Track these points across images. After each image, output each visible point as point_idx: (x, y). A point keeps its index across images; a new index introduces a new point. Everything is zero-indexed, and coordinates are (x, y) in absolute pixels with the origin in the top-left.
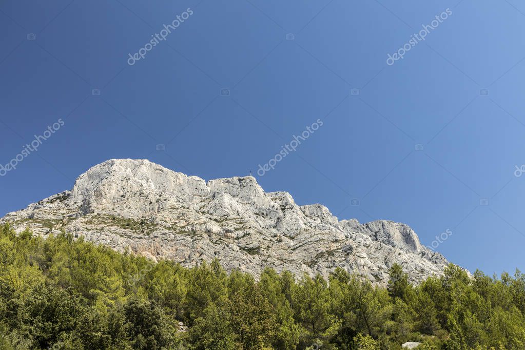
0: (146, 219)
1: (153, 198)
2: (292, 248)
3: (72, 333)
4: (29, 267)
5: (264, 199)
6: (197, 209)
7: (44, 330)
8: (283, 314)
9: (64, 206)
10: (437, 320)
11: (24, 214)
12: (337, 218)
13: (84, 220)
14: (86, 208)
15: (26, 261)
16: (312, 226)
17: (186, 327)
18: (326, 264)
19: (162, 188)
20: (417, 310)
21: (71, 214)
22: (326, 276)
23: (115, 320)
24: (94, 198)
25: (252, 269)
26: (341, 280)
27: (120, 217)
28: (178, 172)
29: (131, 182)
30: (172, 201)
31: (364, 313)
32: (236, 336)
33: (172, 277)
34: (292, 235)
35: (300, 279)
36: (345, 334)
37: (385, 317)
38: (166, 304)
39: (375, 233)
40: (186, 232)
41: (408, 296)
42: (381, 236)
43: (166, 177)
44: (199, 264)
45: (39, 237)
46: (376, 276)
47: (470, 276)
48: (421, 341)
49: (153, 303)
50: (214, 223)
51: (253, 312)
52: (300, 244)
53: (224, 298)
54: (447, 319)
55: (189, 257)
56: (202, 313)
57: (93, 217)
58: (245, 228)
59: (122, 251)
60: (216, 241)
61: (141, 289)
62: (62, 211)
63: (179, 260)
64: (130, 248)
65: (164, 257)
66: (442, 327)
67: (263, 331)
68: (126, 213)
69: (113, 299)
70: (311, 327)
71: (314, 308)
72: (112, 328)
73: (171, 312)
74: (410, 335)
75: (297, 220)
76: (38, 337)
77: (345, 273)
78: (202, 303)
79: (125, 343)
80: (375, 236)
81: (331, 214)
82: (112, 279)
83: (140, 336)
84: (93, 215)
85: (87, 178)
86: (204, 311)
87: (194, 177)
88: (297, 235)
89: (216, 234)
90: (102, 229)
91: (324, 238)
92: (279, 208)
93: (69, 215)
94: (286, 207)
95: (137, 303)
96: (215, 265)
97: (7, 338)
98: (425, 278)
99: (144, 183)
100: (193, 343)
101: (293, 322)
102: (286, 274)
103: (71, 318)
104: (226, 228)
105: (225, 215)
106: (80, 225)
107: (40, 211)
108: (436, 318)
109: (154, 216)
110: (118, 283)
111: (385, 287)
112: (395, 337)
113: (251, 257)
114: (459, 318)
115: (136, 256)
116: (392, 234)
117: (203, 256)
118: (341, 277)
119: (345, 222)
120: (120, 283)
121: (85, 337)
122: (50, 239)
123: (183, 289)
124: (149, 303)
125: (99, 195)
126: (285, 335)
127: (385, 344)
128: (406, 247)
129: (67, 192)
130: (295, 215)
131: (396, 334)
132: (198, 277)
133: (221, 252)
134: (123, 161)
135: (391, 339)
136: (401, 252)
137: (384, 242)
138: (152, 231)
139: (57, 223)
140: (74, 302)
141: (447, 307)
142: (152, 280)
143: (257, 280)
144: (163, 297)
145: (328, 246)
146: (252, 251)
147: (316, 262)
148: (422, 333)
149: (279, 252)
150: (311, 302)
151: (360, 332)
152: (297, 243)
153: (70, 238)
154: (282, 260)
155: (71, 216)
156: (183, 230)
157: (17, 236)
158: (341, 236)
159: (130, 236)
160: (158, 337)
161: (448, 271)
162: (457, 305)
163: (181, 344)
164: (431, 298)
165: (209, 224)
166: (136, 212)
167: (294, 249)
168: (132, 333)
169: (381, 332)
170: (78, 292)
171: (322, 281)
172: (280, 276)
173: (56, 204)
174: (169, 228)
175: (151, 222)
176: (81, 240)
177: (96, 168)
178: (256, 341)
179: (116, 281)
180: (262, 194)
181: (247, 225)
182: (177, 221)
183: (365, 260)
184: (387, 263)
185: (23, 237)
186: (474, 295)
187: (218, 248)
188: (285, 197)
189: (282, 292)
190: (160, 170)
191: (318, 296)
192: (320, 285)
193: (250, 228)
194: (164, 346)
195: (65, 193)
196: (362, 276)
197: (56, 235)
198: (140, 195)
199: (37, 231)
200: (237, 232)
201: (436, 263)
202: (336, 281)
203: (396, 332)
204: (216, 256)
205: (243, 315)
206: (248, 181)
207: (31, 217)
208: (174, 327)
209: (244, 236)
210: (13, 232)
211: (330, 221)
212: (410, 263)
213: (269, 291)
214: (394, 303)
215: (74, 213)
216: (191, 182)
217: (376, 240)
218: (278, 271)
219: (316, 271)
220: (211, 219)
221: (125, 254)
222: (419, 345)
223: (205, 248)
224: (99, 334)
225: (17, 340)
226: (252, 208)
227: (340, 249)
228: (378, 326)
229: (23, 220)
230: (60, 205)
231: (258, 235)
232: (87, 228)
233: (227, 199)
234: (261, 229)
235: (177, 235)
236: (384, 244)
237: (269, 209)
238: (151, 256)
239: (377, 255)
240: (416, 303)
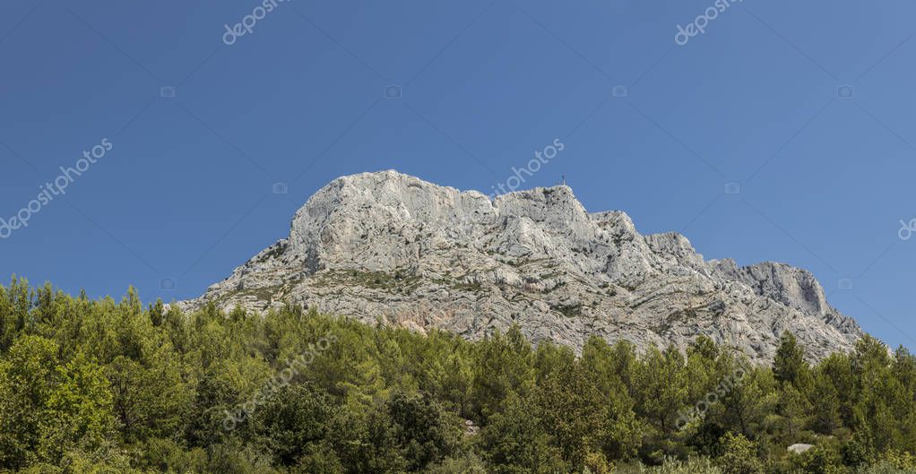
0: (402, 271)
1: (409, 234)
2: (632, 305)
3: (322, 442)
4: (251, 358)
5: (587, 225)
6: (480, 247)
7: (284, 441)
8: (618, 405)
9: (281, 264)
10: (838, 415)
11: (230, 284)
12: (702, 256)
13: (312, 281)
14: (312, 264)
15: (245, 351)
16: (664, 270)
17: (477, 428)
18: (684, 330)
19: (422, 214)
20: (812, 400)
21: (293, 275)
22: (682, 347)
23: (377, 422)
24: (321, 245)
25: (570, 339)
26: (706, 354)
27: (364, 270)
28: (444, 186)
29: (373, 212)
30: (441, 237)
31: (737, 402)
32: (550, 438)
33: (451, 357)
34: (632, 284)
35: (643, 352)
36: (708, 433)
37: (766, 410)
38: (445, 396)
39: (761, 282)
40: (465, 285)
41: (801, 380)
42: (769, 288)
43: (427, 196)
44: (489, 335)
45: (256, 315)
46: (758, 349)
47: (890, 354)
48: (814, 442)
49: (426, 396)
50: (508, 267)
51: (573, 403)
52: (645, 299)
53: (530, 383)
54: (852, 413)
55: (473, 324)
56: (499, 407)
57: (325, 276)
58: (558, 274)
59: (374, 323)
60: (514, 297)
61: (408, 377)
62: (279, 273)
63: (459, 330)
64: (384, 317)
65: (436, 327)
66: (845, 425)
67: (590, 430)
68: (372, 264)
69: (369, 394)
70: (660, 423)
71: (664, 396)
72: (374, 433)
73: (453, 407)
74: (800, 434)
75: (639, 258)
76: (279, 451)
77: (712, 344)
78: (497, 392)
79: (394, 452)
80: (760, 287)
81: (693, 249)
82: (365, 365)
83: (413, 441)
84: (325, 271)
85: (307, 215)
86: (501, 404)
87: (471, 191)
88: (639, 283)
89: (512, 286)
90: (340, 292)
91: (681, 289)
92: (610, 240)
93: (290, 276)
94: (622, 237)
95: (405, 397)
96: (515, 335)
97: (242, 454)
98: (828, 355)
99: (393, 210)
100: (488, 449)
101: (633, 417)
102: (622, 346)
103: (317, 423)
104: (528, 275)
105: (524, 255)
106: (309, 291)
107: (250, 276)
108: (838, 411)
109: (414, 264)
110: (372, 371)
111: (771, 366)
112: (780, 437)
113: (569, 320)
114: (869, 413)
115: (395, 328)
116: (785, 284)
117: (495, 322)
118: (705, 350)
119: (715, 263)
120: (376, 369)
121: (339, 447)
122: (271, 316)
123: (468, 373)
124: (420, 396)
125: (328, 239)
126: (622, 434)
127: (764, 447)
128: (805, 306)
129: (283, 241)
130: (636, 251)
131: (781, 432)
132: (489, 355)
133: (522, 314)
134: (356, 177)
135: (774, 440)
136: (797, 313)
137: (772, 298)
138: (414, 287)
139: (276, 292)
140: (318, 401)
141: (854, 397)
142: (422, 363)
143: (579, 354)
144: (440, 386)
145: (687, 302)
146: (569, 311)
147: (669, 327)
148: (816, 432)
149: (612, 311)
150: (660, 387)
151: (730, 429)
152: (639, 297)
153: (298, 311)
154: (616, 324)
155: (294, 278)
156: (461, 282)
157: (227, 317)
158: (708, 287)
159: (383, 299)
160: (439, 443)
161: (862, 344)
162: (867, 395)
163: (470, 451)
164: (834, 383)
165: (500, 270)
166: (386, 259)
167: (635, 307)
168: (404, 440)
169: (759, 429)
170: (321, 387)
171: (676, 356)
172: (613, 348)
173: (269, 262)
174: (439, 281)
175: (411, 275)
176: (314, 313)
177: (318, 197)
178: (578, 444)
179: (370, 368)
180: (583, 216)
181: (560, 269)
182: (450, 269)
183: (743, 325)
184: (775, 329)
185: (235, 317)
186: (892, 382)
187: (517, 307)
188: (621, 220)
189: (616, 374)
190: (417, 186)
191: (671, 379)
192: (673, 362)
193: (565, 273)
194: (449, 454)
195: (279, 244)
196: (737, 348)
197: (277, 309)
198: (390, 231)
199: (251, 306)
200: (545, 281)
201: (846, 332)
202: (697, 357)
203: (780, 430)
204: (515, 321)
205: (559, 407)
206: (560, 193)
207: (240, 287)
208: (460, 427)
209: (556, 287)
210: (221, 312)
211: (692, 261)
212: (808, 332)
213: (596, 371)
214: (782, 389)
215: (297, 273)
216: (467, 203)
217: (762, 294)
218: (610, 340)
219: (668, 341)
220: (502, 261)
221: (378, 326)
222: (811, 448)
223: (497, 308)
224: (358, 442)
225: (255, 456)
226: (568, 240)
227: (706, 307)
228: (756, 422)
229: (231, 293)
230: (277, 263)
231: (578, 285)
232: (318, 294)
233: (526, 227)
234: (582, 274)
235: (453, 291)
236: (773, 301)
237: (594, 242)
238: (417, 327)
239: (761, 317)
240: (811, 389)
